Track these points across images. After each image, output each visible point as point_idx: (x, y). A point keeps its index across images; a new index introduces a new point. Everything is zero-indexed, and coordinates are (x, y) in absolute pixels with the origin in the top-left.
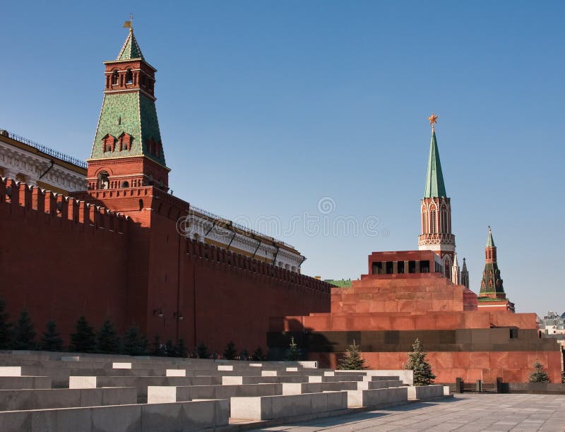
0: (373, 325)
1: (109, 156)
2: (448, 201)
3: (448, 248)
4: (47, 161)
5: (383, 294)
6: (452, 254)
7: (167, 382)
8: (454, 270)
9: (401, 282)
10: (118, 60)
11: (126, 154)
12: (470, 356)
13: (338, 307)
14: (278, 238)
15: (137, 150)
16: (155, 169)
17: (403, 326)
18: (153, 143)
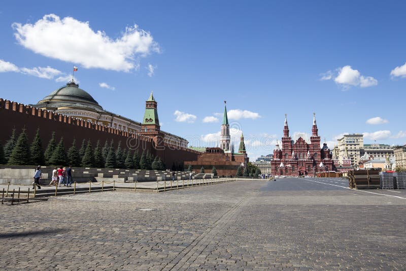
0: (207, 164)
1: (147, 123)
2: (229, 125)
3: (228, 139)
4: (129, 122)
5: (209, 157)
6: (229, 140)
7: (132, 176)
8: (230, 145)
9: (213, 154)
10: (149, 100)
11: (151, 123)
12: (226, 171)
13: (199, 159)
14: (182, 137)
15: (154, 122)
16: (158, 126)
17: (213, 164)
18: (157, 120)
